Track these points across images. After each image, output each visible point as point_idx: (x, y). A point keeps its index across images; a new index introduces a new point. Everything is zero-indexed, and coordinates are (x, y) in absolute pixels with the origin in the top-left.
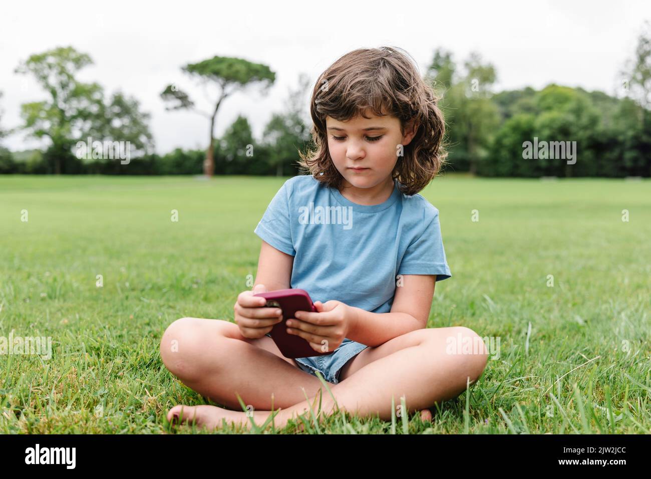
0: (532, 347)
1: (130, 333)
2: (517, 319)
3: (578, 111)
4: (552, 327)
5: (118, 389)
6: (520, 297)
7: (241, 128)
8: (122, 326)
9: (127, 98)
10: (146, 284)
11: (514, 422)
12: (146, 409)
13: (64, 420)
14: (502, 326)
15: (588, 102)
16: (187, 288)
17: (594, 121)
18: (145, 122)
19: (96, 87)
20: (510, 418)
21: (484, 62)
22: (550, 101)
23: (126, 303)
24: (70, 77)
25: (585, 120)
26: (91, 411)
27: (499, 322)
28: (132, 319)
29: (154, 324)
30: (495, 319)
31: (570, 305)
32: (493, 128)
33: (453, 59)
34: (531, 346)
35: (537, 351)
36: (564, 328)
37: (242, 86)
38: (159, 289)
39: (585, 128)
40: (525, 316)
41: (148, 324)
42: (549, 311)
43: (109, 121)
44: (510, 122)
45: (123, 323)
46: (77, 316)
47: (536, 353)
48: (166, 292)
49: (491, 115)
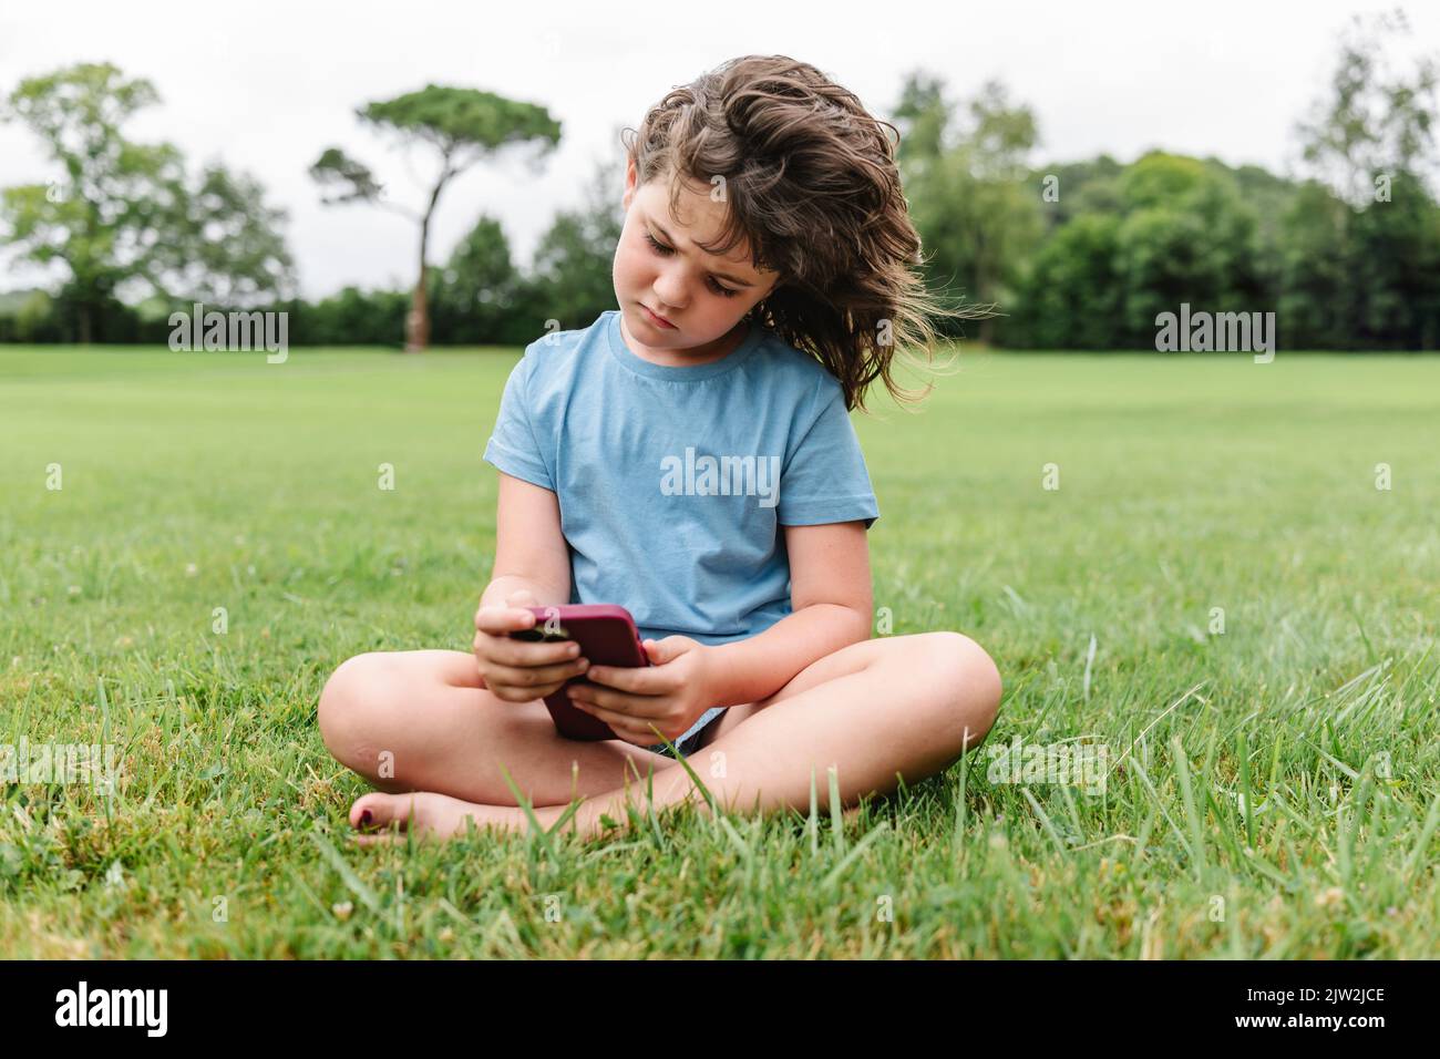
0: (1098, 684)
1: (265, 663)
2: (1070, 633)
3: (1210, 210)
4: (1140, 647)
5: (249, 767)
6: (1078, 591)
7: (487, 242)
8: (247, 649)
9: (235, 178)
10: (293, 569)
11: (1053, 817)
12: (308, 801)
13: (142, 823)
14: (1037, 645)
15: (1232, 190)
16: (380, 576)
17: (1243, 229)
18: (276, 229)
19: (168, 153)
20: (1046, 812)
21: (1014, 102)
22: (1152, 184)
23: (254, 606)
24: (109, 131)
25: (1224, 228)
26: (196, 807)
27: (1031, 637)
28: (266, 637)
29: (316, 645)
30: (1024, 632)
31: (1179, 606)
32: (1029, 245)
33: (947, 96)
34: (1094, 681)
35: (1105, 692)
36: (1164, 648)
37: (487, 151)
38: (321, 579)
39: (1224, 245)
40: (1085, 626)
41: (302, 646)
42: (1137, 616)
43: (196, 228)
44: (1067, 232)
45: (249, 643)
46: (151, 630)
47: (1105, 695)
48: (334, 585)
49: (1025, 217)
